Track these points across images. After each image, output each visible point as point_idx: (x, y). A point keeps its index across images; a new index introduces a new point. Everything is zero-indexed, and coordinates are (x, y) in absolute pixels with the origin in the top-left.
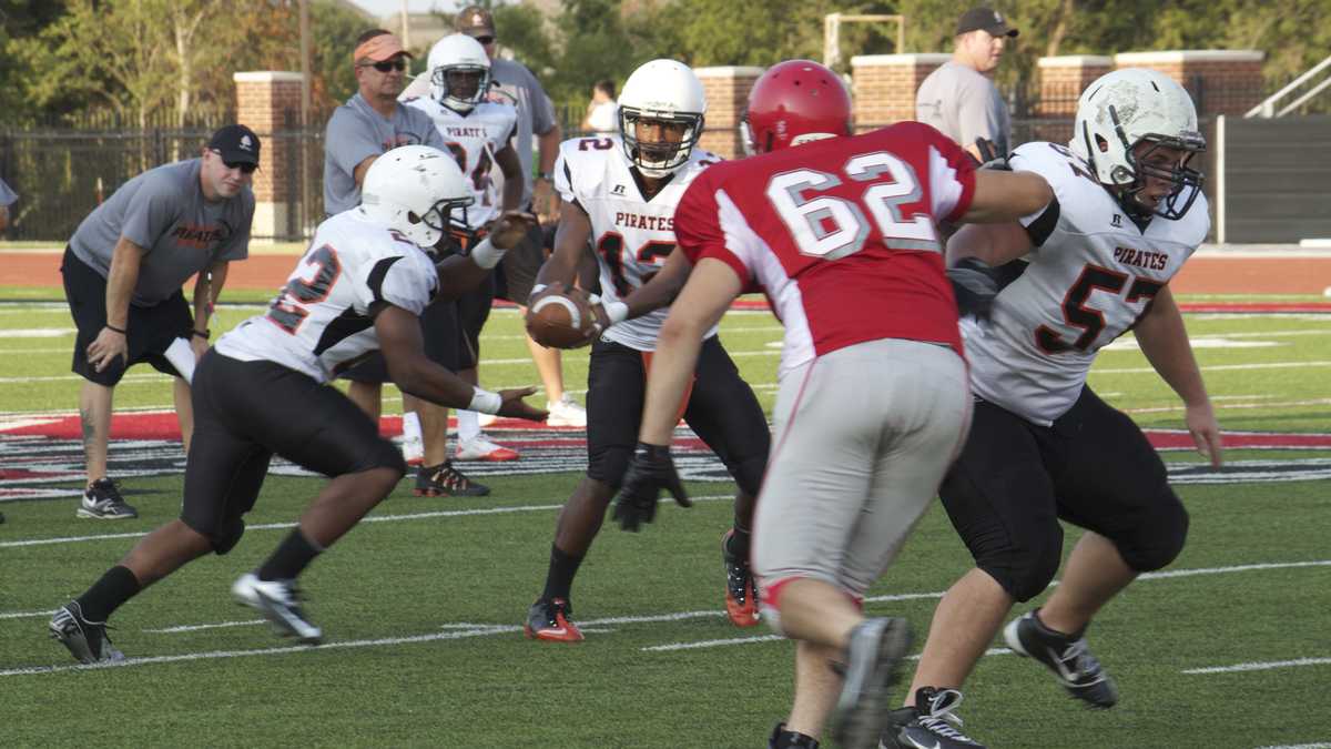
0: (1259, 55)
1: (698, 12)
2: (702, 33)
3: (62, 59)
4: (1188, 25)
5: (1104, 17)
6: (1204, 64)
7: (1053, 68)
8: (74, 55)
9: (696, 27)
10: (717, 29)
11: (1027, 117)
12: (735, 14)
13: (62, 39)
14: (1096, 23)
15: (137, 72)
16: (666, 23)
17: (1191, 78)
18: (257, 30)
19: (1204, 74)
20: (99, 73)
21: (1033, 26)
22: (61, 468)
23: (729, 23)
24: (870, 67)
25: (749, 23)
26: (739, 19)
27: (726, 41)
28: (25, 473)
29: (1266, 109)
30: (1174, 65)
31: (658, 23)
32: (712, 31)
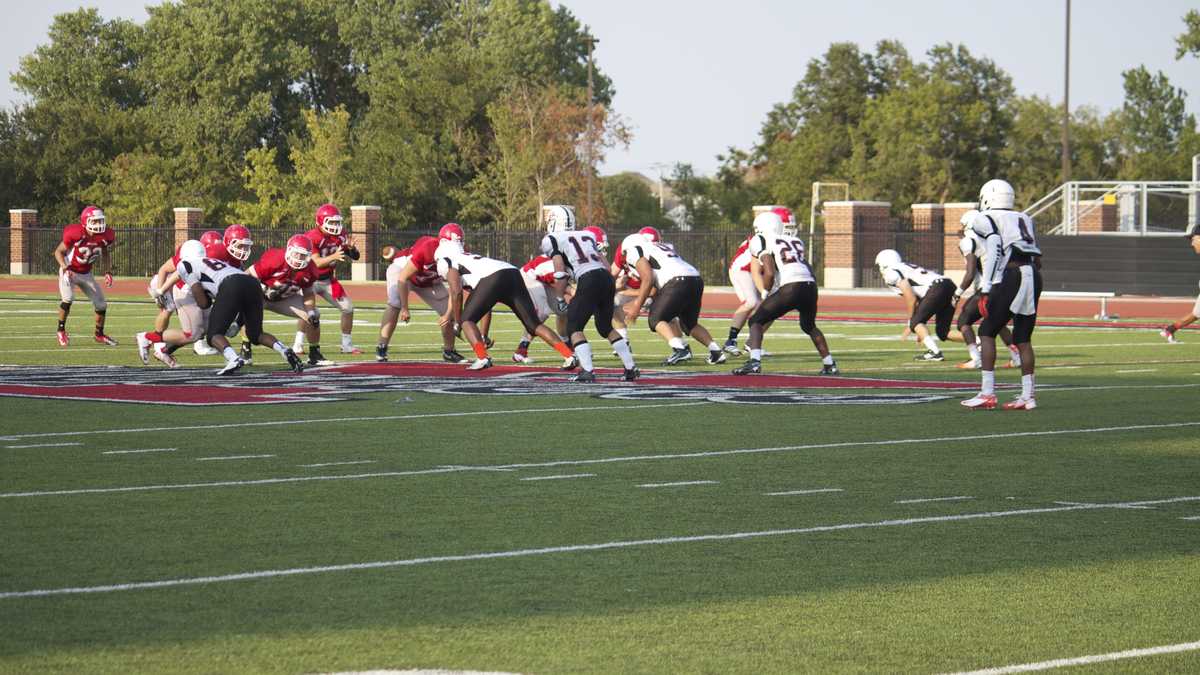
1: (779, 181)
2: (780, 191)
3: (473, 199)
5: (965, 186)
7: (917, 209)
8: (479, 197)
9: (778, 187)
10: (788, 189)
12: (796, 181)
13: (472, 189)
14: (962, 189)
15: (506, 205)
16: (765, 185)
18: (575, 186)
20: (489, 206)
21: (933, 189)
22: (332, 388)
23: (793, 186)
24: (833, 207)
25: (802, 186)
26: (797, 184)
27: (791, 195)
28: (316, 390)
31: (760, 186)
32: (785, 189)
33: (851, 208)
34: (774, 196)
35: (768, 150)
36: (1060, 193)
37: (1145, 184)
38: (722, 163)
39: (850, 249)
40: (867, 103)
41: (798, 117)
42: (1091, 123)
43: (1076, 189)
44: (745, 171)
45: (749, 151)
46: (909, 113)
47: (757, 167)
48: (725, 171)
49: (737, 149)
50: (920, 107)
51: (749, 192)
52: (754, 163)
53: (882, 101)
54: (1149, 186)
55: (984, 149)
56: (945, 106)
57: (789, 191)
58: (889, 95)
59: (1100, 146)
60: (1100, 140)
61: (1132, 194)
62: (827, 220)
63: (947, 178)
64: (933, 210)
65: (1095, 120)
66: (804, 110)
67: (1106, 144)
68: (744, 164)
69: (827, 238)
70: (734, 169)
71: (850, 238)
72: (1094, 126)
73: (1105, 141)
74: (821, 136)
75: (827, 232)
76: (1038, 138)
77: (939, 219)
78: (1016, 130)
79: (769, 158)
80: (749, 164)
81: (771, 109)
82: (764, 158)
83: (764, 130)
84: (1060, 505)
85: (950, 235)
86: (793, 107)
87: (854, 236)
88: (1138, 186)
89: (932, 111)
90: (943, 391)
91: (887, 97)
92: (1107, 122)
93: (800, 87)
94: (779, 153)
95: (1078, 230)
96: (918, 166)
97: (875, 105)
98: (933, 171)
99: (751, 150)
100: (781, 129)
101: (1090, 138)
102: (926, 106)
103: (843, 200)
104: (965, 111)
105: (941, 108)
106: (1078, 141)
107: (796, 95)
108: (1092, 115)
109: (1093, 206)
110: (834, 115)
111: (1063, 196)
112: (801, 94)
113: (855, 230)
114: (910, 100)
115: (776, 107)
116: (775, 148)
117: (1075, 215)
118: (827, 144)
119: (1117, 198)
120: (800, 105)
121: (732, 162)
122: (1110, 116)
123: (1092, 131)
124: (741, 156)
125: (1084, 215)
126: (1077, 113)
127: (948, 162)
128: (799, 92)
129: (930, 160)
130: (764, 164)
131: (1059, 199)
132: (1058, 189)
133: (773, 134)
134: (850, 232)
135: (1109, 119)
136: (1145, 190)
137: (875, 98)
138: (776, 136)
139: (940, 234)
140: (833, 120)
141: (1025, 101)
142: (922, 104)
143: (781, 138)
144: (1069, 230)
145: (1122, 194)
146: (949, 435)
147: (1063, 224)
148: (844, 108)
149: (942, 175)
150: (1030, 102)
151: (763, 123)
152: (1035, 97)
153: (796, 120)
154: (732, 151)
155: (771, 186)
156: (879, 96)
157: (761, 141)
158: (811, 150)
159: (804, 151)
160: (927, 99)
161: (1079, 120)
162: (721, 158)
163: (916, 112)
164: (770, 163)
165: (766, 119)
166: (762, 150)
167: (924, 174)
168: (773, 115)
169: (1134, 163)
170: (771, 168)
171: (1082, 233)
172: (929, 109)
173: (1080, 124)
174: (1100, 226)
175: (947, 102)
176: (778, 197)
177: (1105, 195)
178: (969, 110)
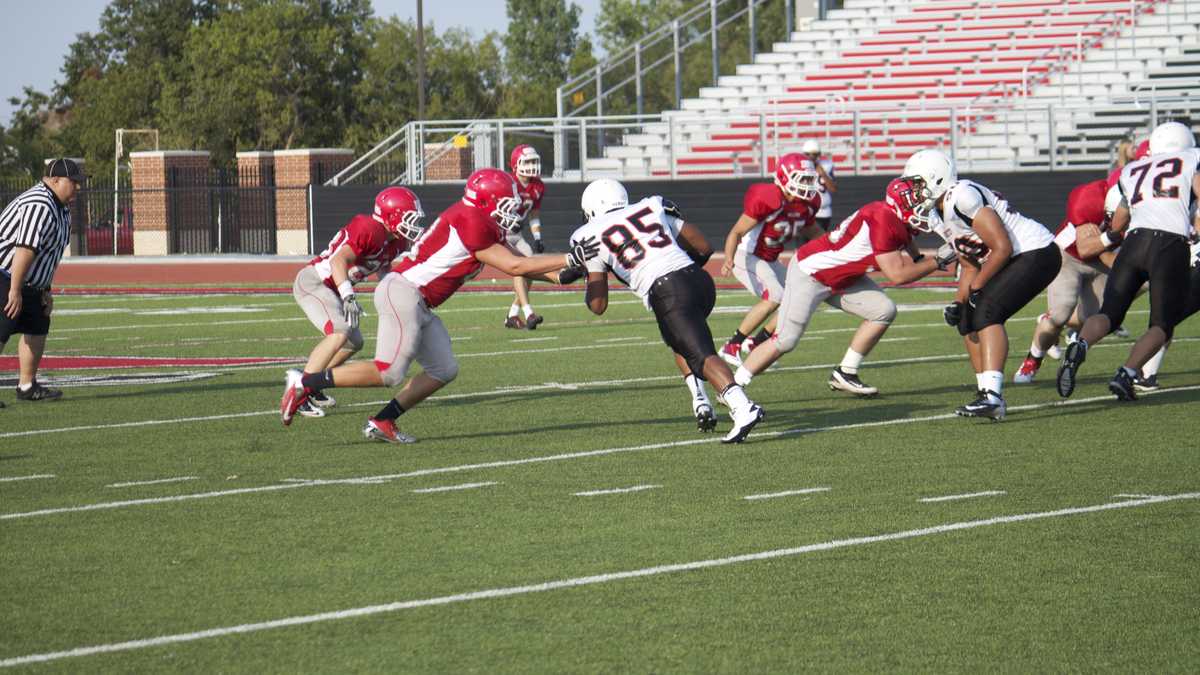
0: (352, 151)
2: (89, 139)
4: (362, 133)
6: (322, 156)
7: (243, 158)
11: (226, 185)
17: (315, 164)
19: (321, 161)
21: (277, 134)
24: (140, 158)
29: (335, 181)
30: (305, 156)
32: (94, 137)
33: (162, 159)
34: (82, 145)
35: (72, 91)
36: (402, 135)
37: (501, 122)
38: (18, 108)
39: (162, 208)
40: (192, 30)
41: (109, 50)
42: (463, 49)
43: (420, 131)
44: (45, 119)
45: (49, 92)
46: (244, 41)
47: (60, 112)
48: (21, 117)
49: (36, 90)
50: (256, 34)
51: (52, 143)
52: (56, 106)
53: (209, 27)
54: (505, 125)
55: (336, 83)
56: (286, 33)
57: (100, 141)
58: (218, 19)
59: (475, 76)
60: (474, 69)
61: (488, 135)
62: (134, 174)
63: (293, 119)
64: (262, 159)
65: (468, 44)
66: (116, 41)
67: (482, 74)
68: (44, 108)
69: (134, 195)
70: (33, 115)
71: (163, 195)
72: (466, 52)
73: (480, 69)
74: (136, 71)
75: (135, 188)
76: (400, 68)
77: (268, 170)
78: (373, 58)
79: (74, 100)
80: (50, 108)
81: (75, 40)
82: (68, 100)
83: (66, 65)
84: (287, 483)
85: (280, 188)
86: (101, 38)
87: (167, 192)
88: (493, 125)
89: (272, 38)
90: (213, 368)
91: (215, 23)
92: (482, 47)
93: (109, 12)
94: (86, 92)
95: (425, 179)
96: (257, 106)
97: (200, 32)
98: (276, 111)
99: (53, 90)
100: (88, 64)
101: (462, 66)
102: (264, 33)
103: (153, 149)
104: (312, 38)
105: (281, 36)
106: (448, 71)
107: (103, 24)
108: (464, 40)
109: (442, 149)
110: (153, 45)
111: (407, 138)
112: (110, 21)
113: (168, 184)
114: (244, 25)
115: (80, 37)
116: (81, 86)
117: (421, 162)
118: (145, 81)
119: (469, 139)
120: (110, 35)
121: (29, 108)
122: (485, 40)
123: (464, 59)
124: (39, 98)
125: (431, 162)
126: (445, 37)
127: (293, 101)
128: (108, 19)
129: (270, 98)
130: (68, 107)
131: (401, 142)
132: (400, 131)
133: (79, 70)
134: (163, 187)
135: (484, 43)
136: (502, 130)
137: (201, 24)
138: (82, 73)
139: (270, 188)
140: (152, 51)
141: (385, 25)
142: (257, 29)
143: (89, 75)
144: (414, 177)
145: (476, 135)
146: (197, 415)
147: (408, 171)
148: (164, 37)
149: (286, 116)
150: (391, 25)
151: (66, 57)
152: (395, 20)
153: (106, 53)
154: (29, 92)
155: (79, 134)
156: (206, 22)
157: (63, 79)
158: (125, 89)
159: (114, 92)
160: (265, 24)
161: (448, 46)
162: (15, 102)
163: (251, 40)
164: (76, 105)
165: (69, 52)
166: (65, 90)
167: (264, 115)
168: (77, 49)
169: (517, 96)
170: (78, 110)
171: (429, 182)
172: (267, 36)
173: (449, 51)
174: (458, 172)
175: (289, 27)
176: (86, 147)
177: (455, 137)
178: (315, 36)
